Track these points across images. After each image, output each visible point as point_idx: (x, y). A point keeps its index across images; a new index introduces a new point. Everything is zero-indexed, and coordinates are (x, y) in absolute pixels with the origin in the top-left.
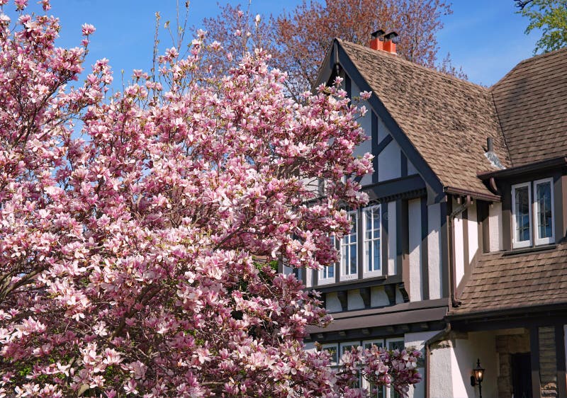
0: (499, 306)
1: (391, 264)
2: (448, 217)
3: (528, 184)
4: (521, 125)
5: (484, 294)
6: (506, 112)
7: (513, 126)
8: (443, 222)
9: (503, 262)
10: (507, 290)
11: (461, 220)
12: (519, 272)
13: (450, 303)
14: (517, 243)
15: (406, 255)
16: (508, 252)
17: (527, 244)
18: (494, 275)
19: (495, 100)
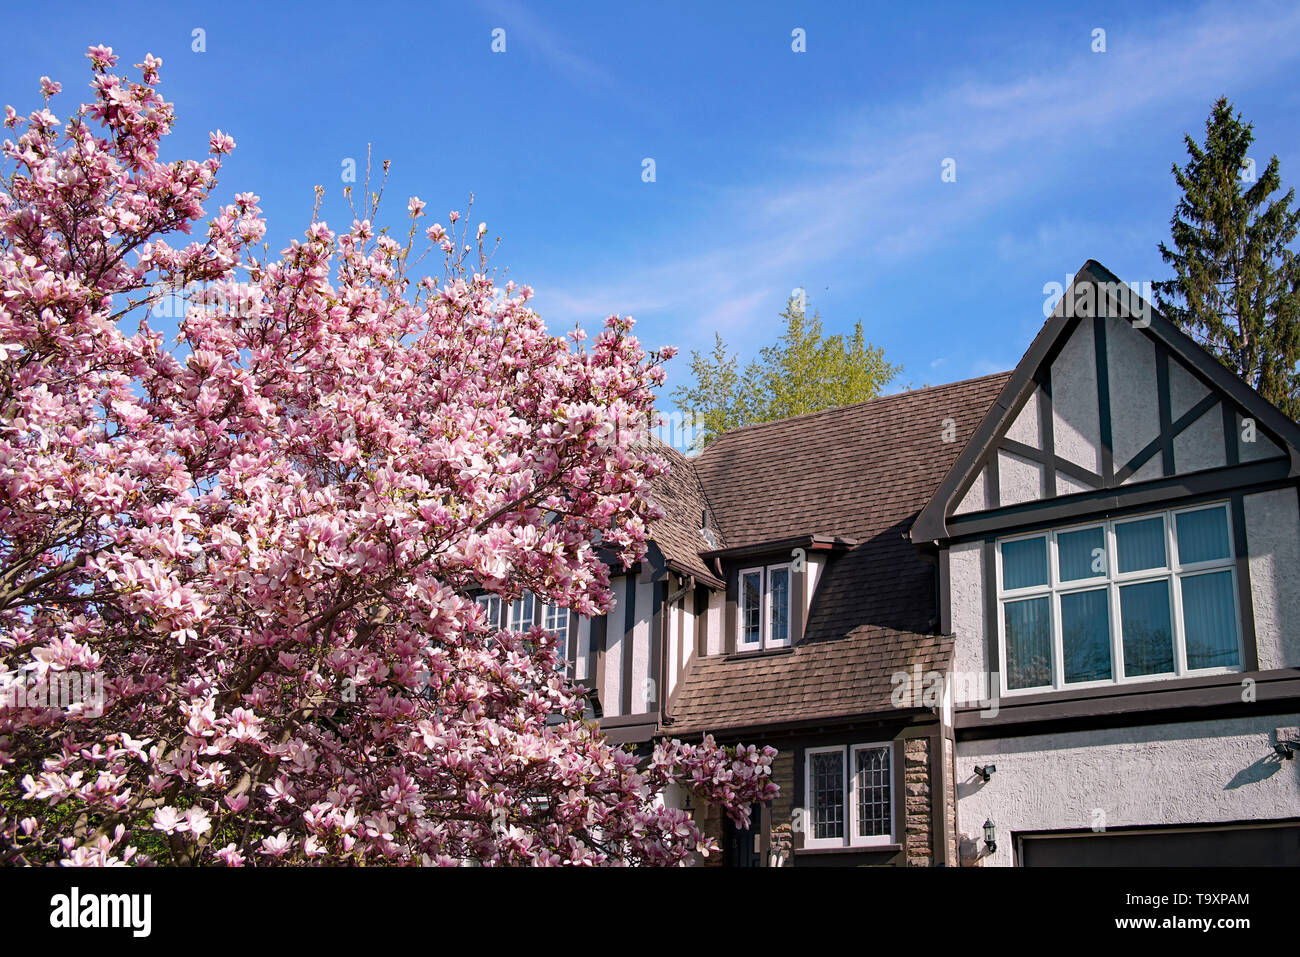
0: (726, 724)
1: (581, 663)
2: (663, 603)
3: (760, 569)
4: (734, 503)
5: (702, 709)
6: (713, 487)
7: (724, 505)
8: (656, 609)
9: (726, 668)
10: (734, 704)
11: (677, 610)
12: (747, 681)
13: (660, 719)
14: (743, 646)
15: (602, 652)
16: (730, 656)
17: (754, 646)
18: (715, 684)
19: (698, 472)
